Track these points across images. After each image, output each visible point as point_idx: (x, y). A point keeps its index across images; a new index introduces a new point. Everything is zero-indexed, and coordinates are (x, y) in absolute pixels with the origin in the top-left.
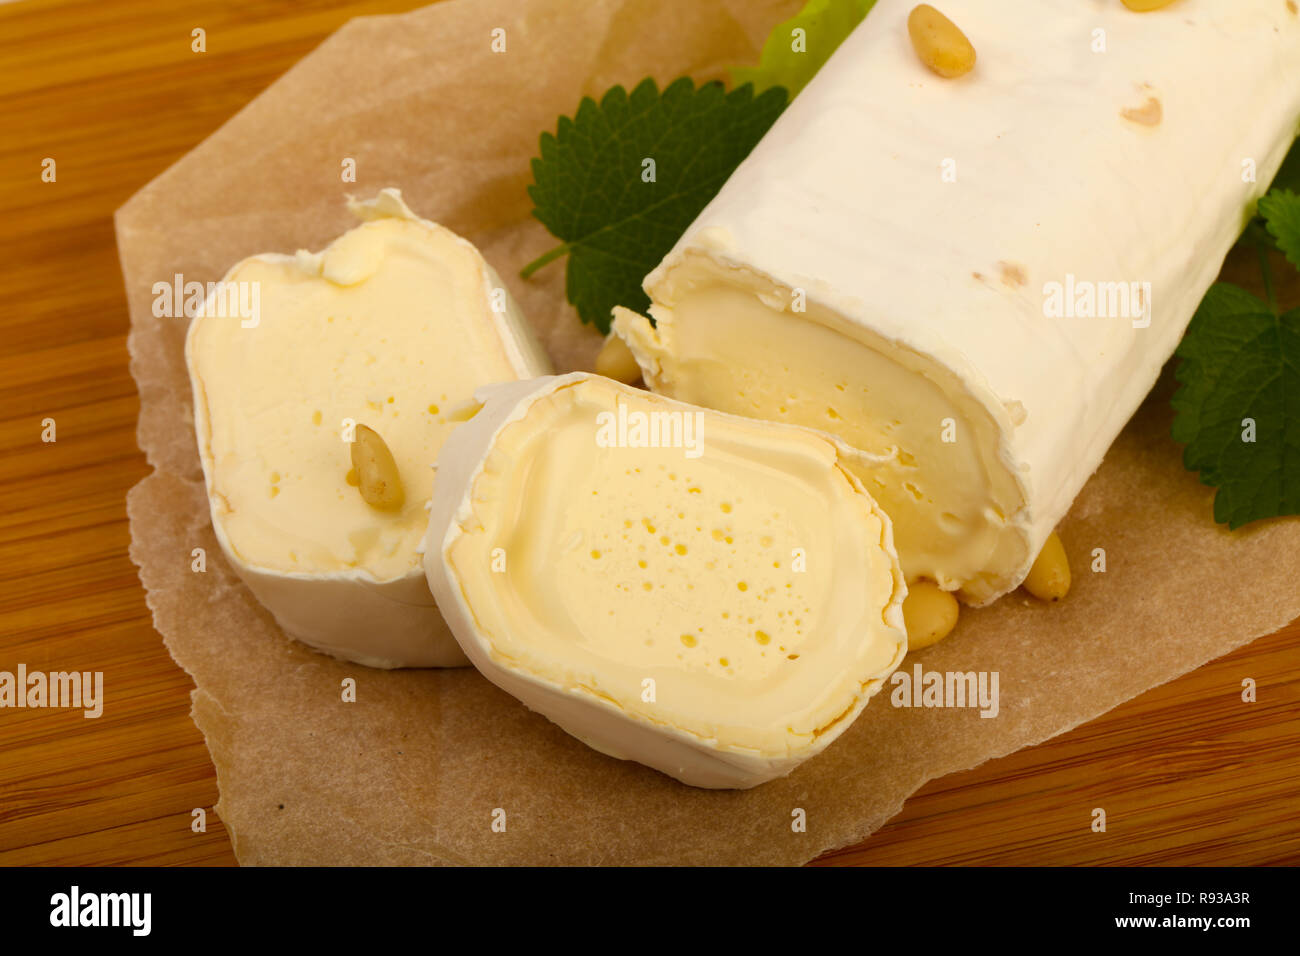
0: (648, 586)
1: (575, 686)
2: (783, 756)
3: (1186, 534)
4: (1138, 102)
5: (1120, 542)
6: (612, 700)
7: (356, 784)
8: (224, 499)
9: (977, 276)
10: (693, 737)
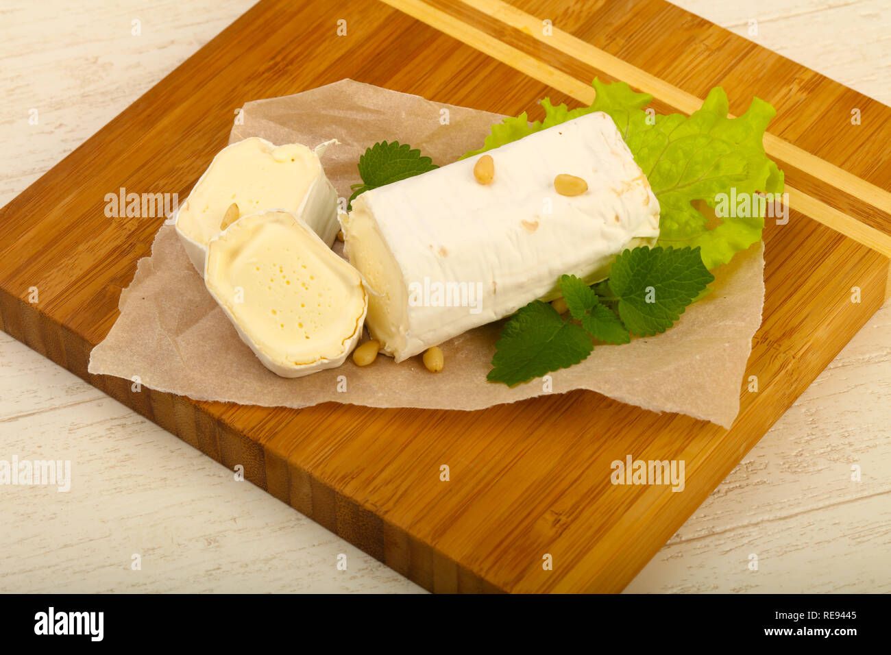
0: (270, 288)
1: (226, 305)
2: (279, 365)
3: (477, 374)
4: (530, 220)
5: (457, 367)
6: (234, 314)
7: (170, 308)
8: (188, 205)
9: (431, 246)
10: (253, 342)
